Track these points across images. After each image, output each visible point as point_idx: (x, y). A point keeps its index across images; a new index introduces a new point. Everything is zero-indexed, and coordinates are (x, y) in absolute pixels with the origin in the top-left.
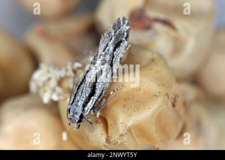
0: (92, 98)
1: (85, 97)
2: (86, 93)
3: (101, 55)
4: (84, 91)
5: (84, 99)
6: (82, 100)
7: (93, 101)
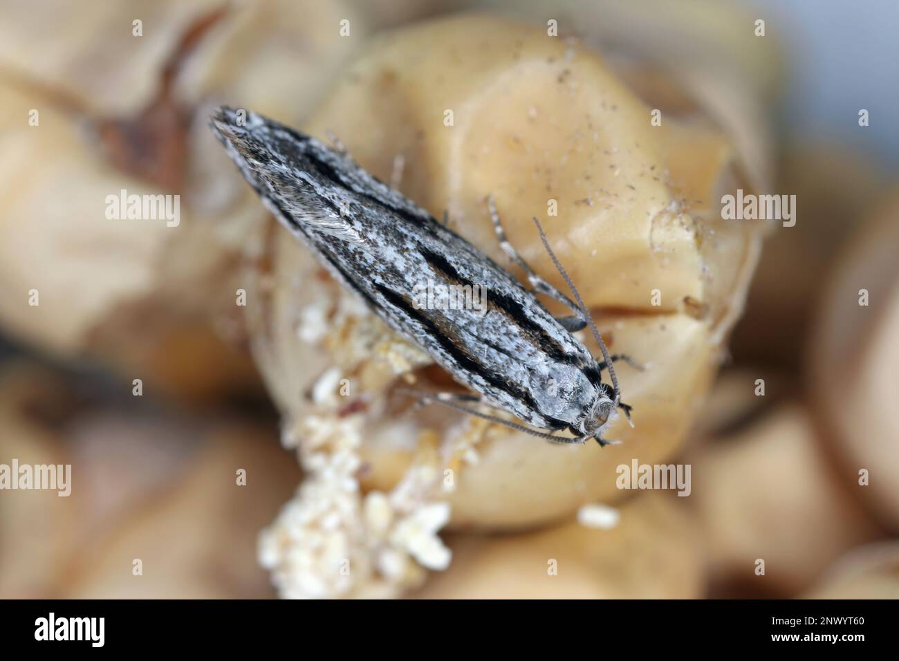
0: (528, 313)
1: (520, 341)
2: (507, 334)
3: (362, 236)
4: (493, 338)
5: (530, 347)
6: (532, 354)
7: (541, 316)
